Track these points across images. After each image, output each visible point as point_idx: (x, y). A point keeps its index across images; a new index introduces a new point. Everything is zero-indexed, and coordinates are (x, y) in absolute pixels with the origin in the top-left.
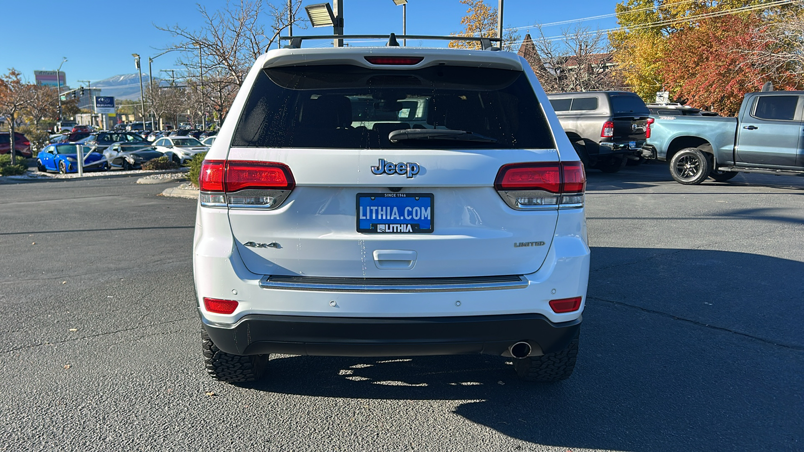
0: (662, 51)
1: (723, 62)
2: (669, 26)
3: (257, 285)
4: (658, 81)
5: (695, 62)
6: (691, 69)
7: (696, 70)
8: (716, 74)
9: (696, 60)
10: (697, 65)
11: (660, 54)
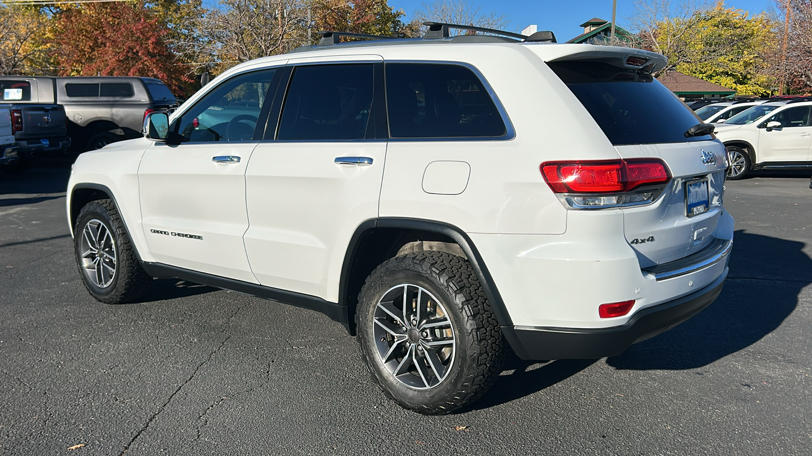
0: (50, 31)
1: (120, 48)
2: (53, 5)
3: (654, 280)
4: (50, 64)
5: (90, 46)
6: (88, 53)
7: (93, 55)
8: (116, 60)
9: (91, 44)
10: (93, 50)
11: (48, 35)
